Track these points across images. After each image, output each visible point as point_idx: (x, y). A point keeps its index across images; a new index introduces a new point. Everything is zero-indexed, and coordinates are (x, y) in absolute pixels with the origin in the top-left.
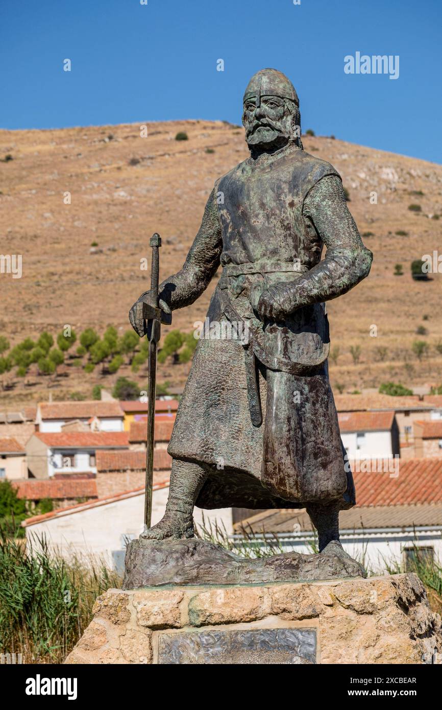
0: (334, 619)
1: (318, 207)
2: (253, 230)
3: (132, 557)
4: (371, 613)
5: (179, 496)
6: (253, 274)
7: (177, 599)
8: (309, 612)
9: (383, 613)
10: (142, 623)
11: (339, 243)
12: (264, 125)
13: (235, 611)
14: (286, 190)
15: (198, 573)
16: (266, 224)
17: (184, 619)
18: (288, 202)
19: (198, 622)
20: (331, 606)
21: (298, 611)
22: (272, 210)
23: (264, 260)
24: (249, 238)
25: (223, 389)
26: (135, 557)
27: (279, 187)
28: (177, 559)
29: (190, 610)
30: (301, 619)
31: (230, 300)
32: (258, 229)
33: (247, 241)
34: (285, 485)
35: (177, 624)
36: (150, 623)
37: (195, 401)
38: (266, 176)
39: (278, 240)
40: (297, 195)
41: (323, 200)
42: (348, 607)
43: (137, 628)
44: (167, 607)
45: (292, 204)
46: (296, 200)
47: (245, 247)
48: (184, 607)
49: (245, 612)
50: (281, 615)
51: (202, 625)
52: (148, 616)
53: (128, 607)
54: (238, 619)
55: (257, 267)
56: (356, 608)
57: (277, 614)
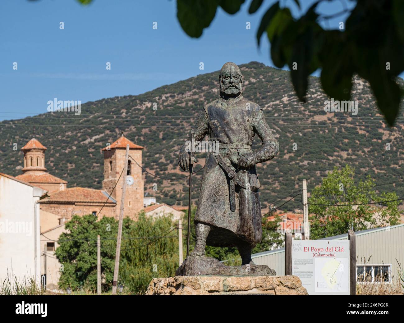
0: (281, 290)
1: (258, 123)
2: (232, 130)
3: (192, 263)
4: (294, 289)
5: (202, 239)
6: (232, 148)
7: (218, 281)
8: (271, 287)
9: (299, 289)
10: (206, 289)
11: (269, 139)
12: (233, 86)
13: (242, 286)
14: (246, 115)
15: (220, 271)
16: (238, 128)
17: (222, 288)
18: (247, 120)
19: (227, 290)
20: (278, 285)
21: (266, 287)
22: (241, 122)
23: (237, 143)
24: (230, 133)
25: (218, 195)
26: (194, 263)
27: (243, 113)
28: (210, 264)
29: (224, 285)
30: (267, 290)
31: (221, 158)
32: (235, 130)
33: (229, 135)
34: (251, 236)
35: (219, 291)
36: (209, 290)
37: (207, 199)
38: (236, 108)
39: (243, 135)
40: (250, 117)
41: (260, 120)
42: (286, 286)
43: (204, 291)
44: (215, 283)
45: (248, 121)
46: (250, 119)
47: (228, 137)
48: (221, 283)
49: (246, 286)
50: (259, 288)
51: (229, 291)
52: (208, 286)
53: (199, 283)
54: (243, 289)
55: (234, 145)
56: (289, 286)
57: (257, 288)
